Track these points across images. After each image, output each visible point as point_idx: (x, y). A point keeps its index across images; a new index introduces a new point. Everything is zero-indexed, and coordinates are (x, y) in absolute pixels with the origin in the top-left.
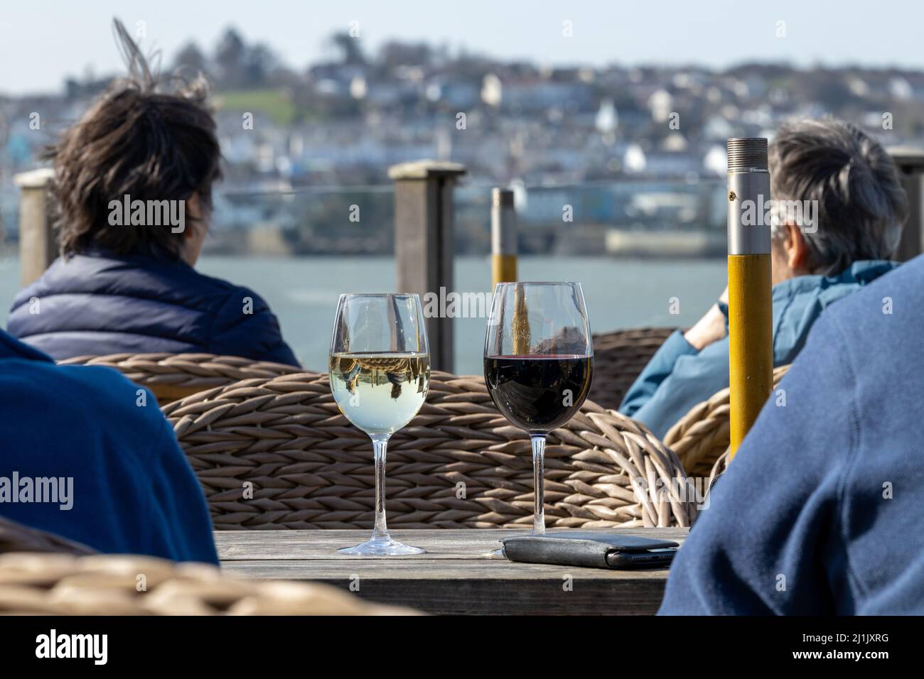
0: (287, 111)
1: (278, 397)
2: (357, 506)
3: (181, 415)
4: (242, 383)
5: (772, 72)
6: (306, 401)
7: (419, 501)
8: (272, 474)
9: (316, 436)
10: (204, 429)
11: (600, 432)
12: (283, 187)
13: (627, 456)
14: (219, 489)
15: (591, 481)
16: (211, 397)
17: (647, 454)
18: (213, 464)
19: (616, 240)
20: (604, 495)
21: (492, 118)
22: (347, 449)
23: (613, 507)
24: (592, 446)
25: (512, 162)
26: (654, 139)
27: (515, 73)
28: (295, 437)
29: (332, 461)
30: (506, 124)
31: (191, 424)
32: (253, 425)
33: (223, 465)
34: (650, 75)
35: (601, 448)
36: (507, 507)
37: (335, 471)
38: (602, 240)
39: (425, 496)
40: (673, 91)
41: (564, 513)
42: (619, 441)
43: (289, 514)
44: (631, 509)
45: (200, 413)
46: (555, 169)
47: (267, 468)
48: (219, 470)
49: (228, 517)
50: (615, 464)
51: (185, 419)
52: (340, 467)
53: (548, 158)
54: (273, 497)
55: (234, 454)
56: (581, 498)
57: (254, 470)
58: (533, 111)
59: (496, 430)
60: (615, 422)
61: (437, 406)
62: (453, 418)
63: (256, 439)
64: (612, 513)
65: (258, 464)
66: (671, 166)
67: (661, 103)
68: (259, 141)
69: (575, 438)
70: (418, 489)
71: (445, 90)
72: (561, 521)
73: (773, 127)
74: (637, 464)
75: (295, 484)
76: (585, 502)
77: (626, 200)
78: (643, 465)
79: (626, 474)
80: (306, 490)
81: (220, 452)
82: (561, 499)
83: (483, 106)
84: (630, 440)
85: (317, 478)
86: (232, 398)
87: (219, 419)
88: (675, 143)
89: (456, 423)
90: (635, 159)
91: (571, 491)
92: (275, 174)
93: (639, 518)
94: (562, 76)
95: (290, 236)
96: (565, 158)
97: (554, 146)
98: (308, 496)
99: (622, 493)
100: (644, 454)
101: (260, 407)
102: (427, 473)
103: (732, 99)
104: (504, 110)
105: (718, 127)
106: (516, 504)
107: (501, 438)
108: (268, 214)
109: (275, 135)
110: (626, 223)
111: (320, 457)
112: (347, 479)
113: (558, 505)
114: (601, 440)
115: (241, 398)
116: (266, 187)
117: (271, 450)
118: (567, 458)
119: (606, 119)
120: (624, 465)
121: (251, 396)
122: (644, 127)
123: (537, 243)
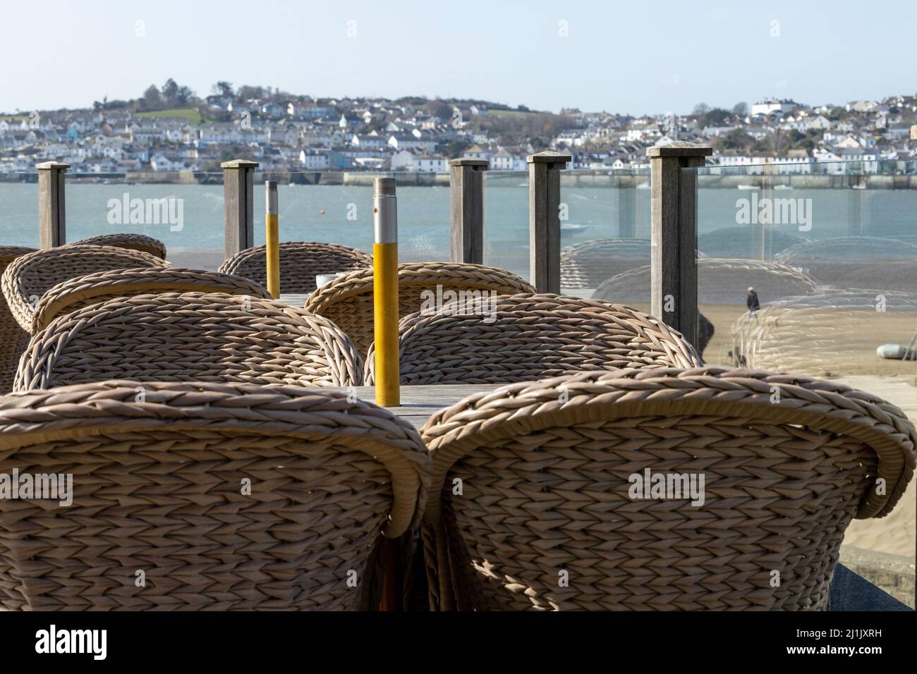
0: (199, 118)
1: (134, 308)
2: (178, 367)
3: (80, 318)
4: (115, 300)
5: (418, 102)
6: (149, 310)
7: (211, 364)
8: (131, 350)
9: (154, 329)
10: (93, 326)
11: (310, 327)
12: (196, 155)
13: (323, 340)
14: (101, 359)
15: (304, 354)
16: (97, 308)
17: (335, 339)
18: (98, 345)
19: (347, 177)
20: (311, 361)
21: (291, 122)
22: (172, 336)
23: (316, 368)
24: (304, 334)
25: (300, 141)
26: (364, 134)
27: (302, 101)
28: (144, 329)
29: (164, 342)
30: (297, 125)
31: (86, 323)
32: (121, 323)
33: (103, 345)
34: (361, 102)
35: (309, 335)
36: (259, 368)
37: (164, 348)
38: (342, 178)
39: (215, 361)
40: (372, 110)
41: (290, 371)
42: (319, 332)
43: (141, 372)
44: (326, 369)
45: (91, 317)
46: (320, 145)
47: (128, 347)
48: (101, 348)
49: (106, 374)
50: (317, 344)
51: (82, 321)
52: (168, 345)
53: (316, 140)
54: (132, 363)
55: (110, 339)
56: (299, 362)
57: (121, 348)
58: (309, 119)
59: (252, 325)
60: (317, 321)
61: (221, 312)
62: (231, 319)
63: (122, 331)
64: (316, 371)
65: (124, 344)
66: (371, 144)
67: (367, 116)
68: (185, 132)
69: (296, 330)
70: (211, 357)
71: (269, 108)
72: (288, 375)
73: (419, 128)
74: (329, 344)
75: (144, 355)
76: (301, 365)
77: (353, 159)
78: (332, 345)
79: (323, 350)
80: (150, 358)
81: (102, 339)
82: (288, 363)
83: (288, 116)
84: (325, 331)
85: (155, 352)
86: (109, 308)
87: (101, 320)
88: (374, 133)
89: (231, 322)
90: (355, 141)
91: (294, 359)
92: (192, 147)
93: (330, 374)
94: (321, 103)
95: (198, 176)
96: (325, 140)
97: (319, 135)
98: (150, 362)
99: (320, 360)
100: (333, 339)
101: (124, 313)
102: (216, 348)
103: (400, 115)
104: (297, 119)
105: (393, 127)
106: (263, 366)
107: (256, 330)
108: (187, 166)
109: (193, 130)
110: (351, 169)
111: (158, 341)
112: (172, 352)
113: (286, 366)
114: (310, 331)
115: (114, 308)
116: (188, 154)
117: (131, 337)
118: (292, 341)
119: (343, 123)
120: (322, 345)
121: (119, 307)
122: (361, 126)
123: (312, 178)
